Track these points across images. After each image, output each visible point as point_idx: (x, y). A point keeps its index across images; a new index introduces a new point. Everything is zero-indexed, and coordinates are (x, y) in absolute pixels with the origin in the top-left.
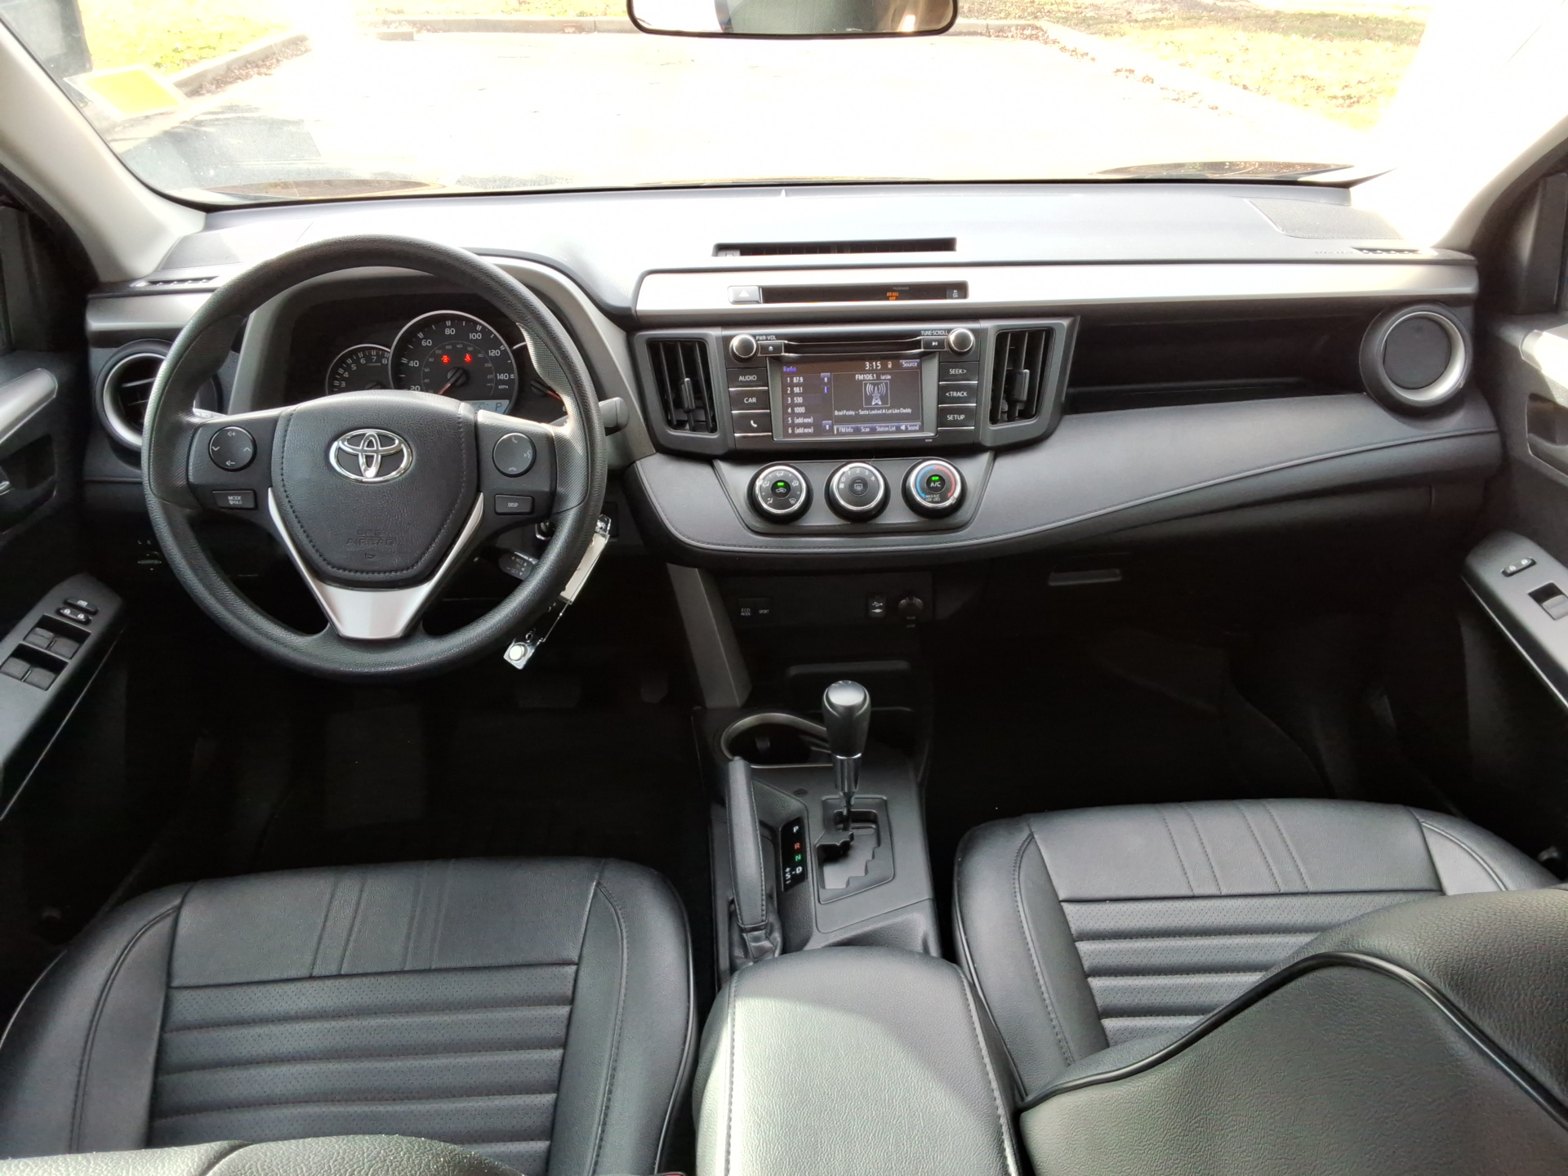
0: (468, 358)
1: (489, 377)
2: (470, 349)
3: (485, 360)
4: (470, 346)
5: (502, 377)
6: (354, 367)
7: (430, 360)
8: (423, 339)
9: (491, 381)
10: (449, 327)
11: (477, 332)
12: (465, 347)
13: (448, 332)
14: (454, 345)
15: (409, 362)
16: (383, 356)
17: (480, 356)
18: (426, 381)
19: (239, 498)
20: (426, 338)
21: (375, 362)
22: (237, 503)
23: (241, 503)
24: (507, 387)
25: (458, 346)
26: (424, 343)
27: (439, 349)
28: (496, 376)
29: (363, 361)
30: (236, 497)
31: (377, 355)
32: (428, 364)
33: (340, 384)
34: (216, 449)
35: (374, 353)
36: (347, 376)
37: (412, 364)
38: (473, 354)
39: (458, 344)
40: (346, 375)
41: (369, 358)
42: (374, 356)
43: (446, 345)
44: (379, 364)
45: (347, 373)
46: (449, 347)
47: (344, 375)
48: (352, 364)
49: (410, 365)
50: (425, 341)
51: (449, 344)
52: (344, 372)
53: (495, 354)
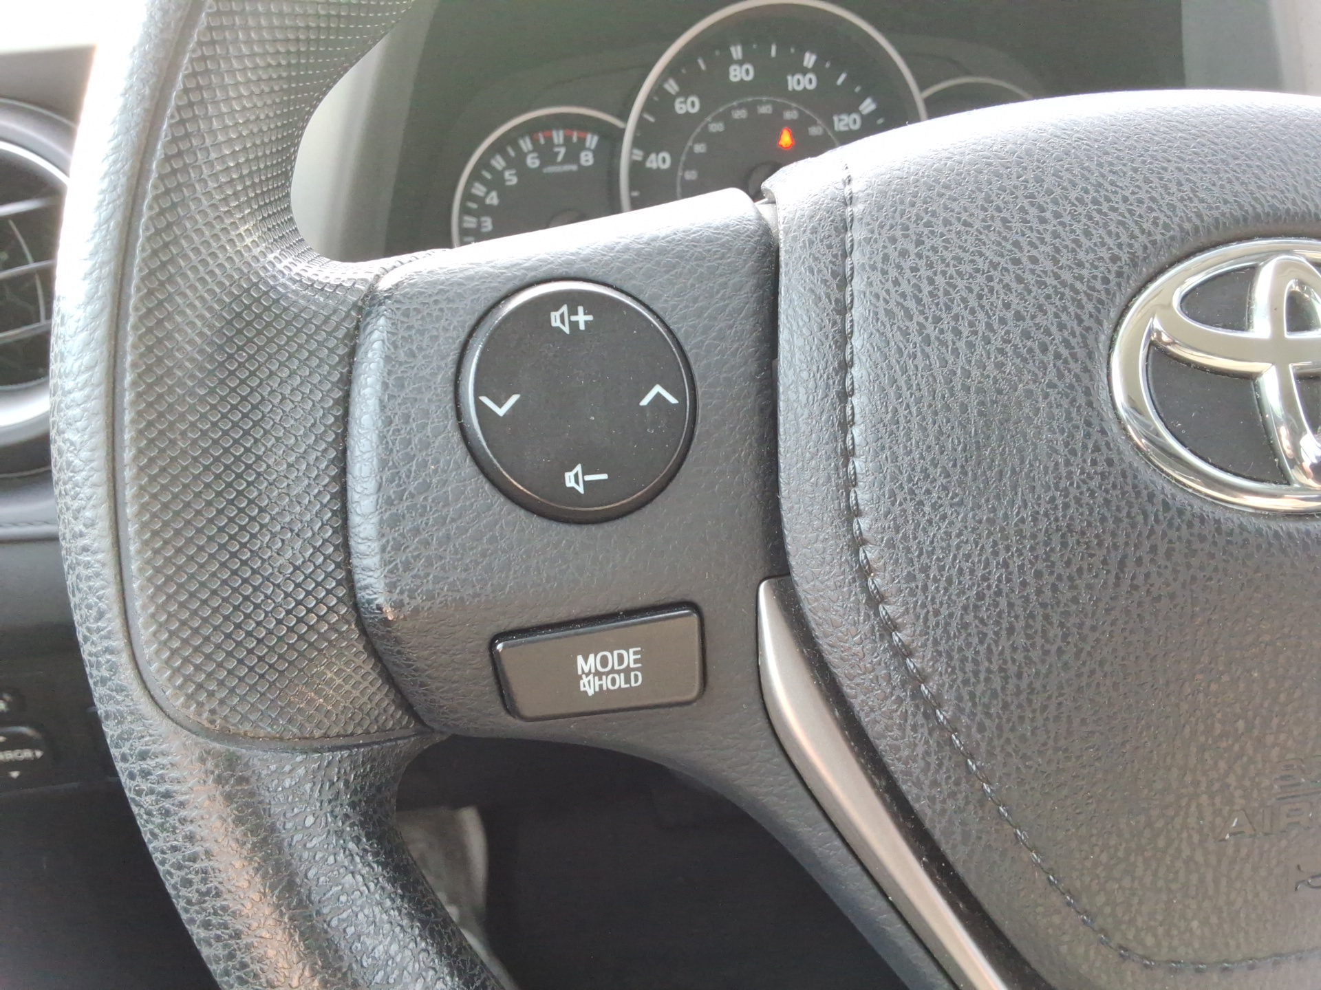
0: (784, 139)
2: (788, 115)
4: (789, 108)
6: (511, 178)
7: (700, 148)
8: (678, 95)
10: (740, 63)
11: (804, 71)
12: (778, 110)
13: (738, 74)
14: (751, 108)
15: (646, 157)
19: (630, 657)
20: (685, 92)
21: (564, 162)
22: (621, 682)
23: (637, 680)
25: (765, 110)
26: (681, 107)
27: (715, 120)
29: (532, 162)
30: (613, 659)
31: (567, 141)
32: (693, 162)
33: (479, 224)
34: (501, 412)
35: (558, 137)
36: (496, 201)
37: (654, 161)
38: (798, 130)
39: (761, 103)
40: (493, 200)
41: (546, 154)
42: (559, 146)
43: (734, 108)
44: (574, 168)
45: (494, 194)
46: (740, 114)
47: (488, 201)
48: (505, 169)
49: (648, 165)
50: (685, 102)
51: (740, 107)
52: (487, 193)
53: (847, 125)
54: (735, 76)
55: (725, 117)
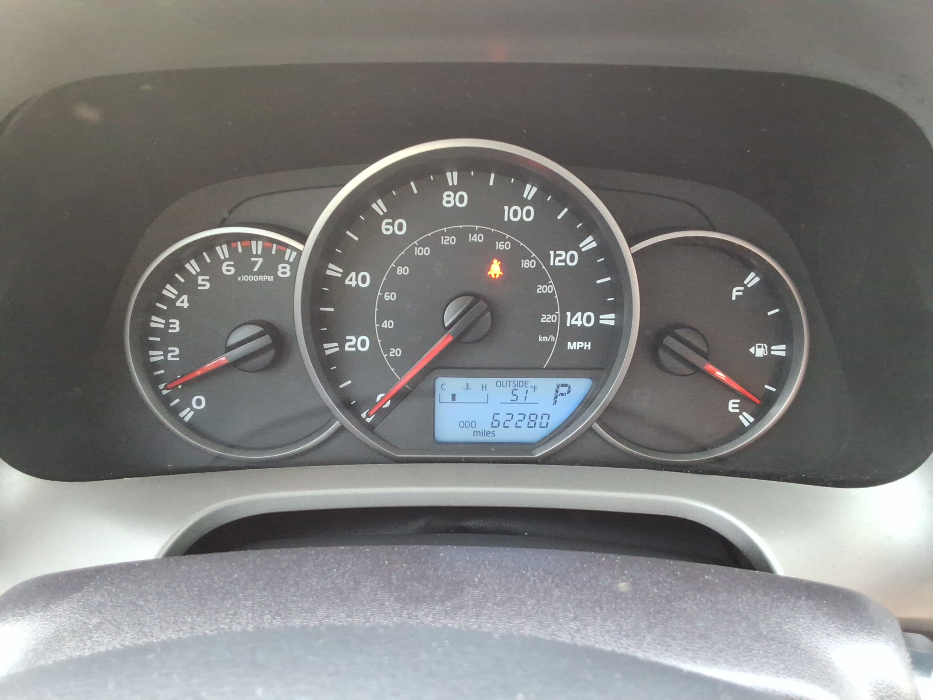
0: (495, 270)
1: (546, 319)
2: (500, 246)
3: (538, 276)
4: (504, 239)
5: (579, 320)
6: (204, 284)
7: (402, 271)
8: (386, 216)
9: (549, 329)
10: (455, 190)
11: (523, 203)
12: (491, 240)
13: (449, 200)
14: (462, 236)
15: (345, 275)
16: (280, 258)
17: (526, 264)
18: (386, 325)
20: (392, 214)
21: (258, 273)
24: (588, 346)
25: (475, 238)
26: (386, 228)
27: (422, 244)
28: (564, 318)
29: (228, 269)
31: (266, 251)
32: (395, 283)
33: (167, 324)
35: (257, 247)
36: (186, 305)
37: (352, 280)
38: (509, 261)
39: (473, 231)
40: (184, 302)
41: (243, 263)
42: (257, 256)
43: (443, 233)
44: (271, 279)
45: (185, 297)
46: (448, 241)
47: (178, 304)
48: (198, 274)
49: (347, 282)
50: (392, 224)
51: (449, 233)
52: (178, 297)
53: (564, 261)
54: (448, 202)
55: (434, 243)
